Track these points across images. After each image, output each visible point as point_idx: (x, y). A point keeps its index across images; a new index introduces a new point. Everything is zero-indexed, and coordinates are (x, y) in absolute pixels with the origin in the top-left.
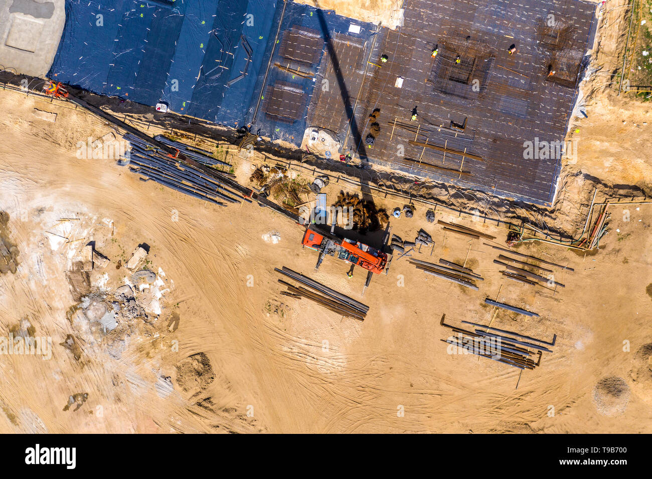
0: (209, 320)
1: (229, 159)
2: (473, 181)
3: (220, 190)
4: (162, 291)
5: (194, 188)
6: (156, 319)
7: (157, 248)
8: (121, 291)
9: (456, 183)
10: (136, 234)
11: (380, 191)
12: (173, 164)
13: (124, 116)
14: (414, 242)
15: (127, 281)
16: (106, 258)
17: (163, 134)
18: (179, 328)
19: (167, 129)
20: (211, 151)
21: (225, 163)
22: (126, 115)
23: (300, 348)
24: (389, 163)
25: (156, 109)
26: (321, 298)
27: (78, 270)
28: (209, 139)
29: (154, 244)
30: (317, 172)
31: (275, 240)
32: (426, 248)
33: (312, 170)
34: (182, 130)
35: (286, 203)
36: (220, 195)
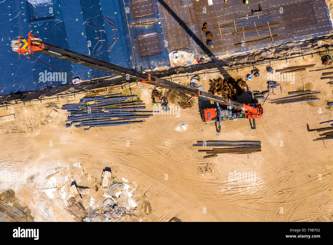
0: (168, 195)
1: (134, 92)
2: (281, 39)
3: (136, 113)
4: (131, 192)
5: (121, 120)
6: (136, 210)
7: (115, 167)
8: (106, 204)
9: (272, 45)
10: (98, 164)
11: (232, 69)
12: (100, 111)
13: (57, 96)
14: (268, 90)
15: (106, 196)
16: (87, 188)
17: (85, 96)
18: (152, 209)
19: (87, 92)
20: (120, 93)
21: (132, 96)
22: (57, 95)
23: (232, 186)
24: (227, 52)
25: (73, 83)
26: (229, 149)
27: (73, 204)
28: (115, 86)
29: (112, 165)
30: (190, 75)
31: (185, 128)
32: (277, 90)
33: (186, 76)
34: (96, 88)
35: (180, 102)
36: (138, 116)
